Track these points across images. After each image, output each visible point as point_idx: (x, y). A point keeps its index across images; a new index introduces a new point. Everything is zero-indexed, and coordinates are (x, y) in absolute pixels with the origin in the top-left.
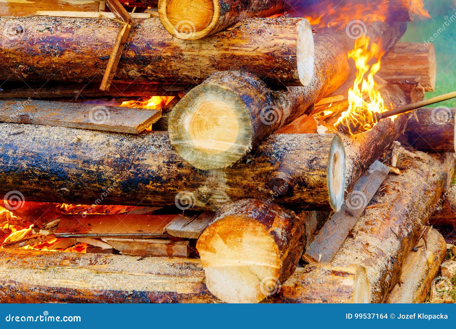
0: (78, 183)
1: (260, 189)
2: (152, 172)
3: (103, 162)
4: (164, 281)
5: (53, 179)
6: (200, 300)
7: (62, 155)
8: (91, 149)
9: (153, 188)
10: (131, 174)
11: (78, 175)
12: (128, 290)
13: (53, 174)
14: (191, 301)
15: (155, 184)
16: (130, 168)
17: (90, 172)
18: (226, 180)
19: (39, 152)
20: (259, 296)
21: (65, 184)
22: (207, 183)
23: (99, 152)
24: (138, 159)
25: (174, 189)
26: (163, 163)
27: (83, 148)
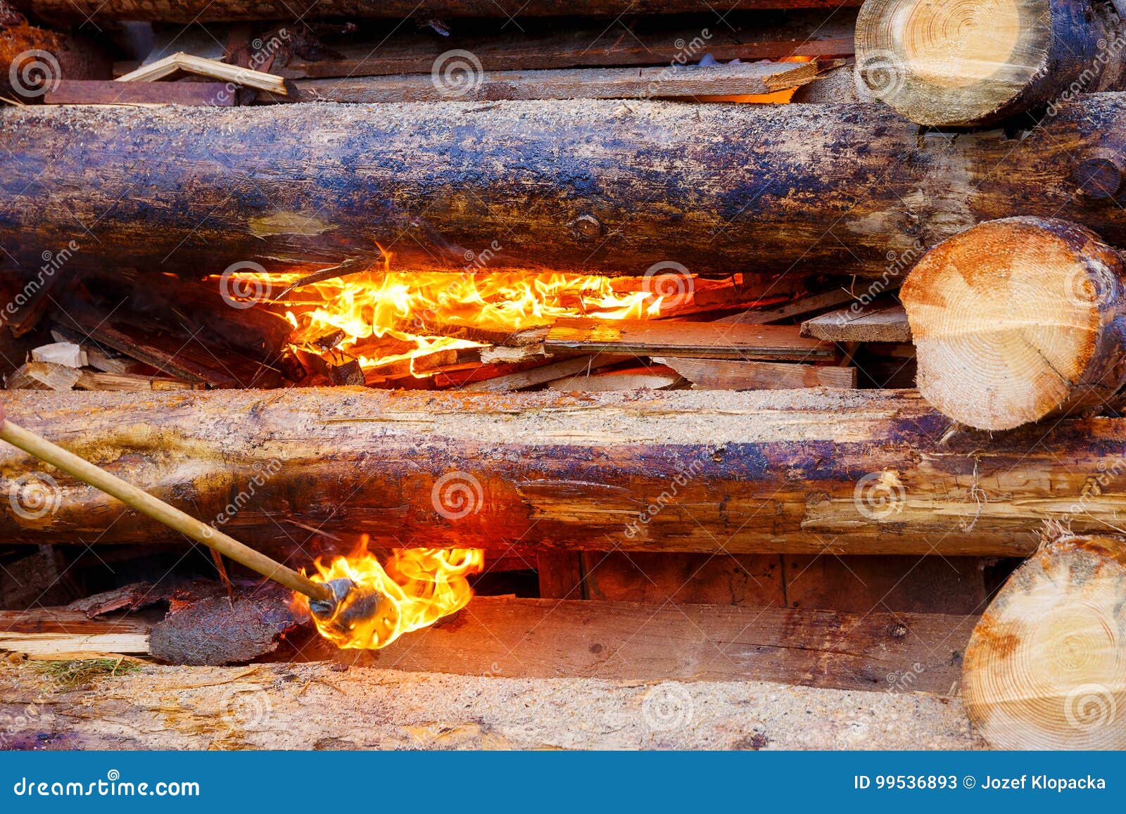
0: (621, 201)
1: (1051, 191)
2: (796, 168)
3: (682, 152)
4: (803, 421)
5: (563, 195)
6: (888, 454)
7: (588, 142)
8: (656, 128)
9: (796, 204)
10: (748, 175)
11: (623, 183)
12: (715, 442)
13: (564, 182)
14: (866, 457)
15: (801, 195)
16: (746, 162)
17: (651, 176)
18: (971, 174)
19: (535, 138)
20: (1043, 402)
21: (590, 205)
22: (924, 183)
23: (676, 131)
24: (766, 143)
25: (845, 205)
26: (824, 146)
27: (637, 127)
